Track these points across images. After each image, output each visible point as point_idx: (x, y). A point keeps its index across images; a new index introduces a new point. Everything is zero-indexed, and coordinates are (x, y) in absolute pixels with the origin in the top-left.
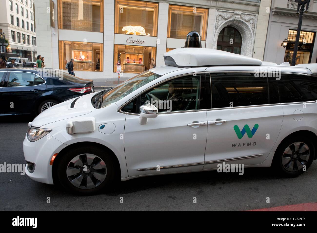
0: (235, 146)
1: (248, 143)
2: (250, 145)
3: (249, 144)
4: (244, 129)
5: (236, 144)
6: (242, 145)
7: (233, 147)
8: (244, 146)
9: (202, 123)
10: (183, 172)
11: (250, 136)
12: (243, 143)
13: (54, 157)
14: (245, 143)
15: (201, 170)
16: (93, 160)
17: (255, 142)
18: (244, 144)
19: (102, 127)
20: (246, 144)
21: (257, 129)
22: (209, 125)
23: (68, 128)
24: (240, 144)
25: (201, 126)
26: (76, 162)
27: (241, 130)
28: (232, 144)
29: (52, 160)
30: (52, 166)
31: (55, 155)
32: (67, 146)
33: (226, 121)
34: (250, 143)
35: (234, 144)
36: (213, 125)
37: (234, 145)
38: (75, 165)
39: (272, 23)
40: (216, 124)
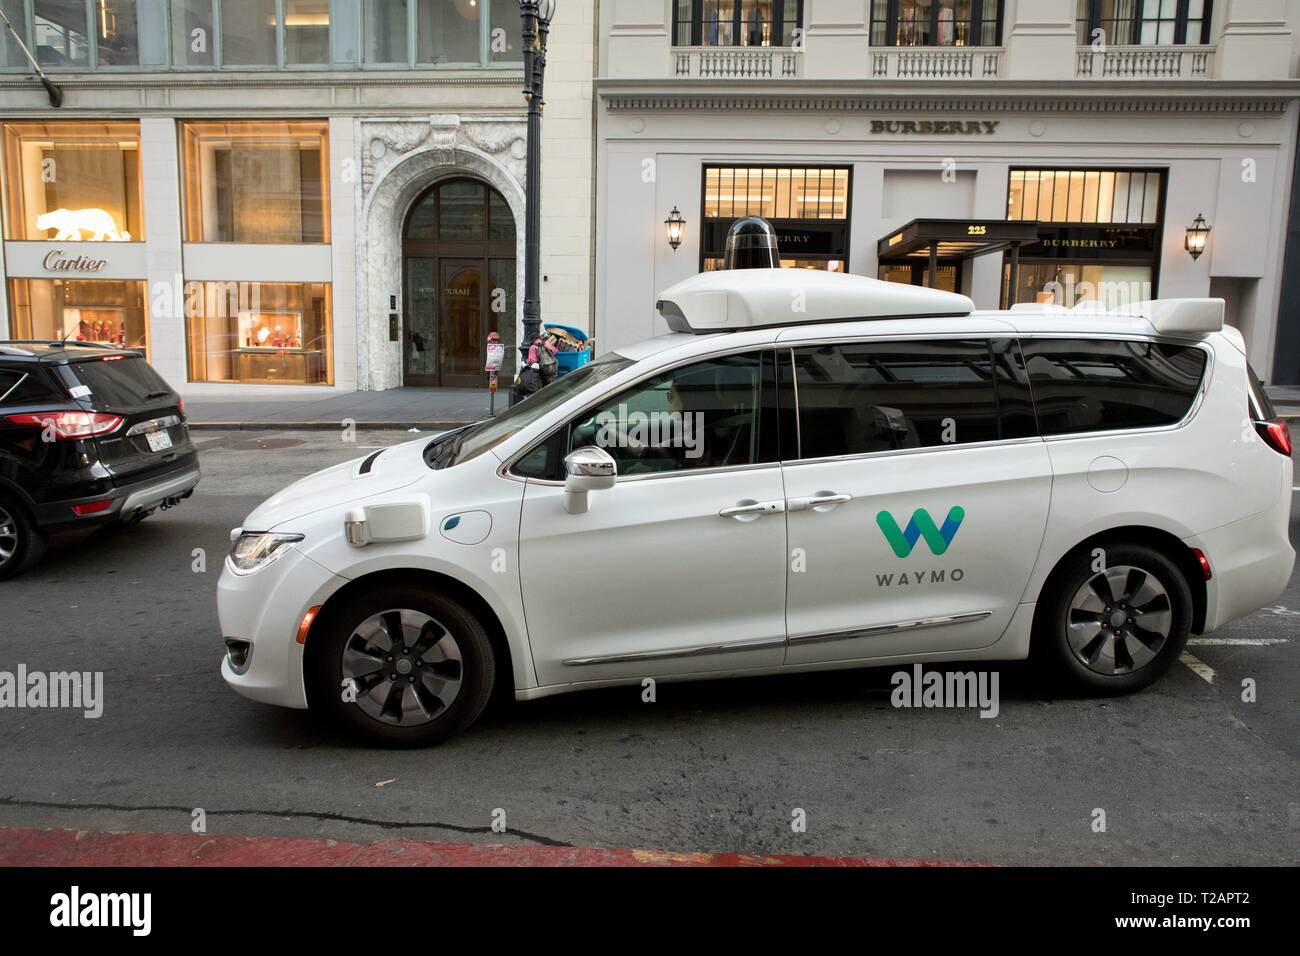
0: (888, 584)
1: (934, 573)
2: (943, 580)
3: (938, 577)
4: (912, 523)
5: (892, 576)
6: (912, 578)
7: (881, 584)
8: (919, 582)
9: (766, 505)
10: (717, 675)
11: (938, 550)
12: (916, 574)
13: (309, 618)
14: (923, 573)
15: (780, 668)
16: (419, 632)
17: (959, 570)
18: (920, 574)
19: (451, 524)
20: (927, 577)
21: (959, 523)
22: (791, 511)
23: (350, 525)
24: (904, 575)
25: (763, 514)
26: (372, 636)
27: (903, 526)
28: (878, 577)
29: (303, 626)
30: (303, 646)
31: (311, 610)
32: (346, 585)
33: (848, 497)
34: (942, 573)
35: (885, 577)
36: (804, 509)
37: (884, 581)
38: (368, 647)
39: (611, 146)
40: (816, 508)
